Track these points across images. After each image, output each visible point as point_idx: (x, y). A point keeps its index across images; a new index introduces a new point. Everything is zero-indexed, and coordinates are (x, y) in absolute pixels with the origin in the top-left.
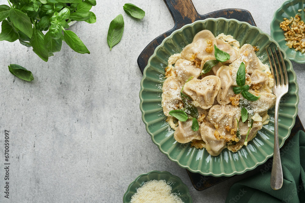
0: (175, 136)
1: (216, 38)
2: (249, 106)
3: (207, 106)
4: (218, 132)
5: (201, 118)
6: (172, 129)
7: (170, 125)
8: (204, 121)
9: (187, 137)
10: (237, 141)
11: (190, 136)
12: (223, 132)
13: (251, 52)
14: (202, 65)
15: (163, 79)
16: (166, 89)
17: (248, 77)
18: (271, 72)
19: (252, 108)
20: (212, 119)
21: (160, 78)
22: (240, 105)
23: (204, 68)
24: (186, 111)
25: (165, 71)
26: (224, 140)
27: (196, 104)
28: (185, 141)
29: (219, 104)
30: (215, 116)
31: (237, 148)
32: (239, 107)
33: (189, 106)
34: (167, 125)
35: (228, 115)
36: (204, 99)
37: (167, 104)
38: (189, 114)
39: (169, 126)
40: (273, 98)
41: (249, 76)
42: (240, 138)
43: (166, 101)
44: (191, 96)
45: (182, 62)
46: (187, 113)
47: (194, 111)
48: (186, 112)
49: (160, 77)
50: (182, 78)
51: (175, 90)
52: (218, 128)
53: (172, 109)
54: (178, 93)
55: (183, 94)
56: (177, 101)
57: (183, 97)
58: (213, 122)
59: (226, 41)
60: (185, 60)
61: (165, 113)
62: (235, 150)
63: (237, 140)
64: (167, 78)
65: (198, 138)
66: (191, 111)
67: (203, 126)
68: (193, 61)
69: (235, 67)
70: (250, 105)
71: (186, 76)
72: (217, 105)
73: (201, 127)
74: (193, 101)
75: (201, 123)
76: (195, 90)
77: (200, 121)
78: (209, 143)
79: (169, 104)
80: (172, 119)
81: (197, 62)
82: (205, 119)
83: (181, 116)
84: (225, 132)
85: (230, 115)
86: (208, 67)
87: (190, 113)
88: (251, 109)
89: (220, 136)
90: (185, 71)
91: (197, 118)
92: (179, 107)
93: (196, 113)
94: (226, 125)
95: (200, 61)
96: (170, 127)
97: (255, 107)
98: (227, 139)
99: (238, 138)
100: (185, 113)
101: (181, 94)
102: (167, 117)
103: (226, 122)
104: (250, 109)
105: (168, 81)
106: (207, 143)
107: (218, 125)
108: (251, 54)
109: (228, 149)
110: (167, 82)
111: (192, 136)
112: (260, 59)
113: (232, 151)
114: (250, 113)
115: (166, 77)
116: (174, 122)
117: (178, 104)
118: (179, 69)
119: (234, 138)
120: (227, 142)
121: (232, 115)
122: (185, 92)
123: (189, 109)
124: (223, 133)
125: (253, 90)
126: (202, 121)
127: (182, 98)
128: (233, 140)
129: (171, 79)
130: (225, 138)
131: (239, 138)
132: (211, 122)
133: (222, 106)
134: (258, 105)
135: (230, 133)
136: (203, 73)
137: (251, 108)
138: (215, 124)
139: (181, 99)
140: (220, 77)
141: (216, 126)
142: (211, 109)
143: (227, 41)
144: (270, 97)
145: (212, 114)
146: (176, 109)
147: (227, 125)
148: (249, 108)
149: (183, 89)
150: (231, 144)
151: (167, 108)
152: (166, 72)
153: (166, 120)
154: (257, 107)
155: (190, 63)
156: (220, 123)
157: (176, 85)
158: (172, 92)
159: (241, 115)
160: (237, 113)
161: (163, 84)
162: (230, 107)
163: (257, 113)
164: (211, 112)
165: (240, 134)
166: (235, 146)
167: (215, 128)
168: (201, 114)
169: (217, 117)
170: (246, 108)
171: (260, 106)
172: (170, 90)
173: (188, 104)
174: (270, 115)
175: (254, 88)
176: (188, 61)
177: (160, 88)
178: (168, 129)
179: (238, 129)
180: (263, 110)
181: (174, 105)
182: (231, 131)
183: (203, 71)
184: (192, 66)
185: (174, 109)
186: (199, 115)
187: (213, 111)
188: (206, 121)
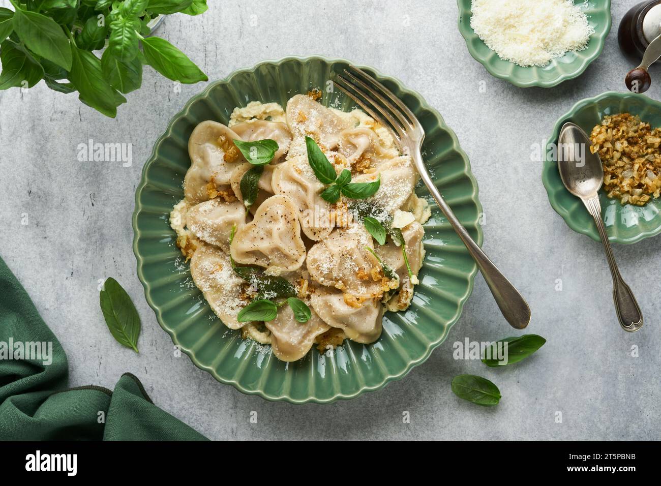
0: (278, 355)
1: (230, 125)
2: (374, 207)
3: (297, 261)
4: (351, 294)
5: (303, 290)
6: (264, 345)
7: (256, 342)
8: (311, 292)
9: (300, 342)
10: (395, 288)
11: (304, 337)
12: (360, 287)
13: (311, 107)
14: (237, 194)
15: (184, 265)
16: (204, 280)
17: (335, 156)
18: (371, 119)
19: (382, 208)
20: (323, 279)
21: (180, 268)
23: (245, 197)
24: (266, 296)
25: (179, 248)
26: (371, 300)
27: (274, 271)
28: (302, 352)
29: (317, 242)
30: (325, 267)
31: (406, 299)
33: (265, 282)
34: (251, 343)
35: (346, 251)
36: (282, 253)
37: (223, 306)
38: (275, 297)
39: (256, 344)
40: (408, 163)
41: (336, 153)
42: (397, 276)
43: (218, 303)
44: (255, 263)
45: (198, 211)
46: (271, 299)
47: (281, 286)
48: (267, 298)
49: (179, 266)
50: (216, 241)
51: (220, 272)
52: (346, 286)
53: (239, 310)
54: (230, 272)
55: (239, 269)
56: (238, 288)
57: (243, 275)
58: (327, 283)
59: (252, 118)
60: (201, 204)
61: (230, 326)
62: (405, 305)
63: (394, 285)
64: (190, 260)
65: (322, 330)
66: (275, 290)
67: (317, 301)
68: (218, 197)
69: (300, 154)
70: (373, 205)
71: (222, 232)
72: (315, 247)
73: (313, 305)
74: (265, 269)
75: (309, 297)
76: (254, 248)
77: (304, 298)
78: (347, 325)
79: (227, 305)
80: (253, 327)
81: (225, 193)
82: (310, 285)
83: (264, 310)
84: (362, 285)
85: (349, 248)
86: (250, 189)
87: (275, 294)
88: (380, 211)
89: (358, 299)
90: (213, 225)
91: (295, 295)
92: (249, 298)
93: (287, 287)
94: (354, 272)
95: (228, 187)
96: (259, 343)
97: (386, 202)
98: (374, 295)
99: (393, 279)
100: (268, 301)
101: (236, 272)
102: (241, 331)
103: (351, 265)
104: (379, 213)
105: (196, 263)
106: (344, 328)
107: (340, 282)
108: (312, 110)
109: (391, 310)
110: (196, 267)
111: (309, 333)
112: (337, 108)
113: (401, 310)
114: (384, 220)
115: (188, 258)
116: (258, 330)
117: (244, 292)
118: (201, 229)
119: (386, 285)
120: (381, 301)
121: (353, 247)
122: (239, 262)
123: (268, 288)
124: (360, 288)
125: (361, 172)
126: (307, 293)
127: (242, 278)
128: (387, 289)
129: (200, 255)
130: (369, 296)
131: (396, 279)
132: (325, 284)
133: (325, 241)
134: (389, 195)
135: (372, 280)
136: (249, 206)
137: (379, 210)
138: (335, 282)
139: (241, 281)
140: (284, 192)
141: (339, 285)
142: (308, 262)
143: (254, 117)
144: (400, 165)
145: (318, 268)
146: (245, 305)
147: (357, 269)
148: (375, 212)
149: (232, 260)
150: (390, 298)
151: (228, 313)
152: (182, 250)
153: (242, 336)
154: (389, 199)
155: (213, 203)
156: (341, 275)
157: (216, 260)
158: (218, 279)
159: (370, 235)
160: (360, 236)
161: (191, 275)
162: (341, 234)
163: (397, 210)
164: (311, 267)
165: (392, 271)
166: (400, 298)
167: (339, 292)
168: (296, 282)
169: (329, 269)
170: (371, 216)
171: (394, 194)
172: (211, 276)
173: (260, 280)
174: (425, 197)
175: (361, 169)
176: (207, 202)
177: (192, 286)
178: (257, 350)
179: (382, 264)
180: (404, 197)
181: (236, 299)
182: (373, 276)
183: (247, 203)
184: (221, 205)
185: (243, 306)
186: (295, 286)
187: (315, 261)
188: (315, 289)
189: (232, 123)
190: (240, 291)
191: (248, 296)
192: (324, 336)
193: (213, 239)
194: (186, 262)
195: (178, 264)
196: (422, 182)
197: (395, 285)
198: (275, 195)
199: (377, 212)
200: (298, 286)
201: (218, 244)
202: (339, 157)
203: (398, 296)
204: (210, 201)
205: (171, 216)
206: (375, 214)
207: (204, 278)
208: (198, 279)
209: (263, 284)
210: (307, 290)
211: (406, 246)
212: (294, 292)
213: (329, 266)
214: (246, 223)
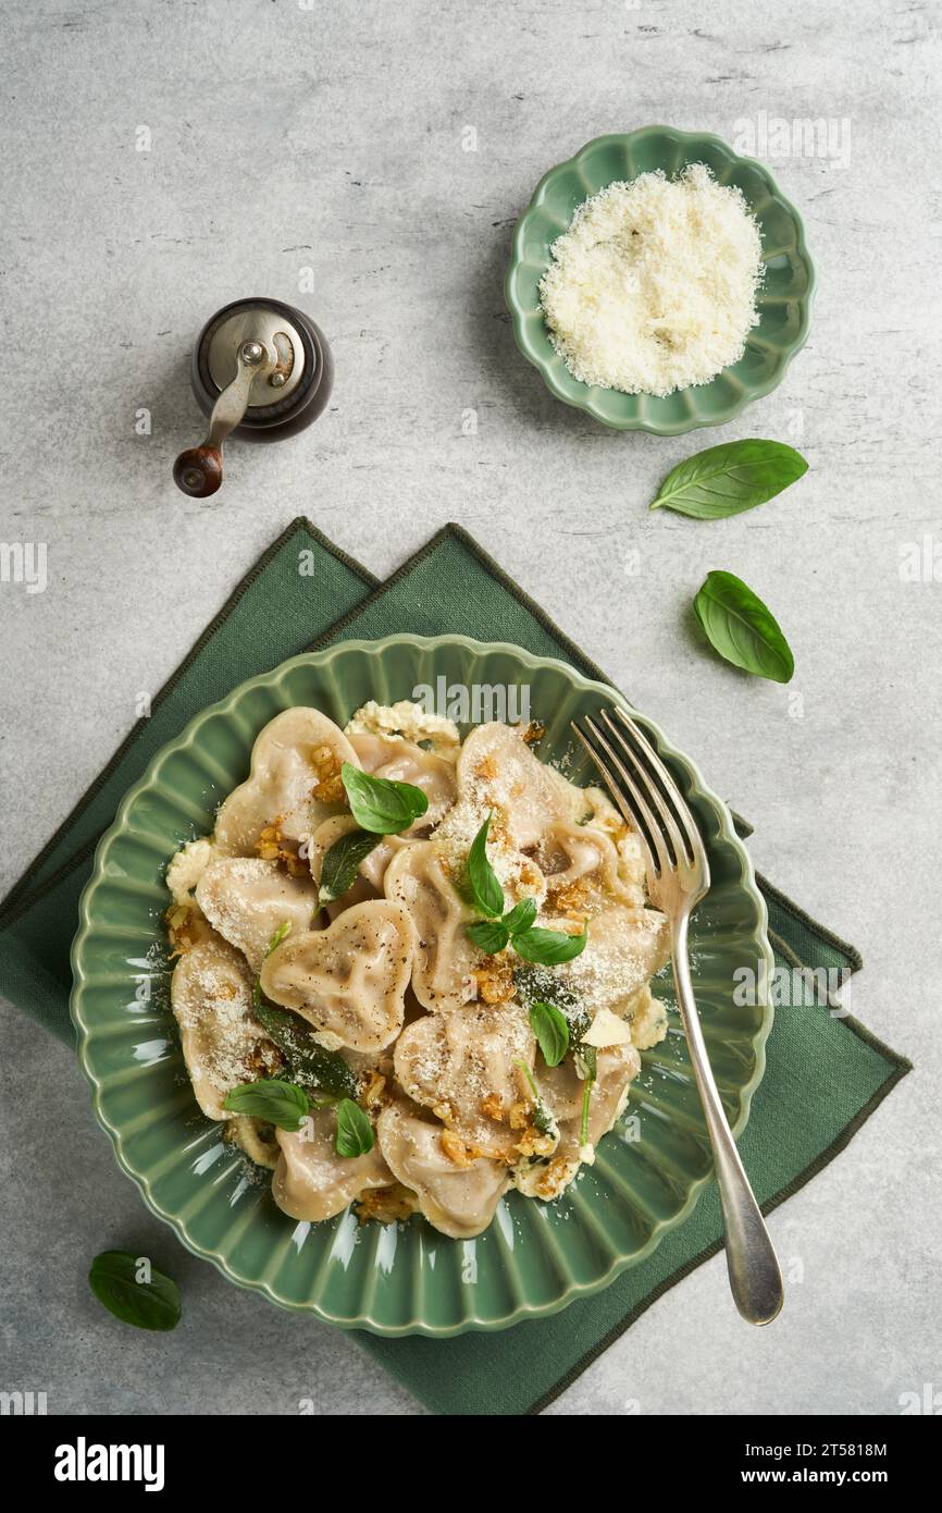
1: (347, 730)
2: (562, 989)
3: (378, 1037)
4: (456, 1138)
5: (370, 1093)
7: (246, 1156)
8: (386, 1102)
9: (330, 1191)
10: (546, 1153)
11: (341, 1183)
12: (479, 1129)
13: (513, 753)
14: (315, 868)
15: (165, 961)
16: (190, 1005)
17: (524, 865)
18: (619, 819)
19: (577, 996)
20: (416, 1087)
21: (154, 964)
22: (522, 997)
23: (326, 880)
24: (298, 1078)
25: (166, 928)
26: (492, 1161)
27: (328, 1040)
28: (326, 1210)
29: (430, 1014)
30: (428, 1068)
31: (559, 1180)
32: (519, 1003)
33: (306, 1053)
34: (236, 1155)
35: (479, 1052)
36: (357, 1014)
37: (208, 1068)
38: (313, 1087)
39: (245, 1160)
40: (657, 927)
41: (528, 860)
42: (557, 1132)
43: (201, 1059)
44: (298, 1012)
45: (229, 871)
46: (305, 1088)
47: (333, 1072)
48: (298, 1084)
49: (154, 959)
50: (242, 940)
51: (228, 1002)
52: (454, 1117)
53: (235, 1086)
54: (246, 1008)
55: (265, 1011)
56: (250, 1044)
57: (268, 1023)
58: (421, 1099)
59: (394, 733)
60: (239, 860)
61: (206, 1108)
62: (553, 1190)
63: (545, 1147)
64: (179, 957)
65: (378, 1182)
66: (318, 1075)
67: (389, 1124)
68: (275, 858)
69: (459, 835)
70: (562, 984)
71: (258, 928)
72: (424, 1021)
73: (380, 1129)
74: (314, 1029)
75: (377, 1111)
77: (368, 1108)
78: (427, 1190)
79: (217, 1068)
80: (249, 1128)
81: (292, 856)
82: (386, 1090)
84: (485, 1126)
85: (485, 1049)
86: (340, 869)
87: (317, 1081)
88: (572, 1001)
89: (468, 1151)
90: (246, 911)
91: (352, 1098)
92: (263, 1070)
93: (343, 1075)
94: (480, 1097)
96: (250, 1162)
97: (589, 986)
98: (501, 1154)
99: (548, 1136)
100: (298, 1091)
101: (258, 1014)
102: (224, 1125)
103: (478, 1083)
104: (568, 1003)
105: (188, 968)
106: (420, 1192)
107: (447, 1105)
108: (514, 760)
109: (521, 1191)
110: (186, 975)
111: (352, 1178)
112: (562, 772)
113: (541, 1197)
114: (573, 1019)
115: (176, 953)
116: (258, 1136)
117: (258, 1054)
118: (221, 909)
119: (529, 1143)
120: (509, 1167)
121: (495, 1050)
122: (271, 998)
123: (308, 1066)
124: (479, 1131)
125: (562, 912)
126: (377, 1102)
127: (265, 1028)
128: (528, 1152)
129: (201, 956)
130: (490, 1152)
131: (553, 1137)
132: (415, 1097)
133: (446, 1017)
134: (598, 976)
135: (508, 1125)
136: (325, 901)
137: (571, 997)
138: (436, 1102)
139: (261, 1033)
140: (403, 898)
141: (443, 1111)
142: (398, 1047)
143: (399, 732)
144: (639, 924)
145: (414, 1064)
146: (252, 1080)
147: (486, 1094)
148: (562, 998)
149: (258, 988)
150: (529, 1167)
151: (213, 1084)
152: (171, 933)
153: (223, 1133)
154: (597, 983)
155: (262, 866)
156: (452, 1094)
157: (227, 975)
158: (219, 1013)
159: (536, 1037)
160: (516, 1032)
161: (169, 983)
162: (480, 1016)
163: (604, 1009)
164: (402, 1057)
165: (550, 1119)
166: (547, 1173)
167: (437, 1122)
168: (364, 1073)
169: (435, 1073)
170: (551, 1002)
171: (609, 977)
172: (207, 1003)
173: (298, 1045)
174: (666, 1000)
175: (566, 907)
176: (251, 860)
177: (164, 1006)
178: (242, 1173)
179: (537, 1101)
180: (625, 988)
181: (239, 1063)
182: (512, 1118)
183: (324, 894)
184: (275, 876)
185: (247, 1081)
186: (357, 1080)
187: (414, 1049)
188: (394, 1100)
189: (356, 728)
190: (252, 1050)
191: (263, 1065)
192: (378, 1193)
193: (238, 936)
194: (169, 958)
195: (153, 954)
196: (672, 972)
197: (547, 1150)
198: (385, 898)
199: (565, 1000)
200: (364, 1084)
201: (243, 947)
202: (531, 871)
203: (545, 1169)
204: (257, 860)
205: (174, 861)
206: (560, 1003)
207: (192, 1001)
208: (181, 1000)
209: (300, 1054)
210: (379, 1097)
211: (596, 1084)
212: (353, 1090)
213: (436, 1069)
214: (311, 929)
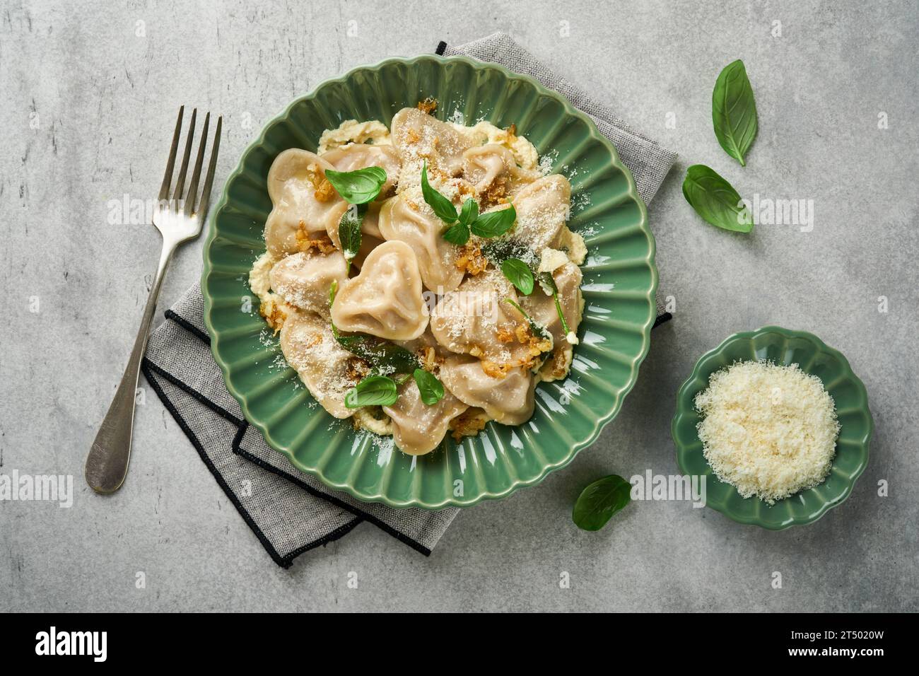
0: (402, 447)
1: (319, 154)
2: (515, 247)
3: (418, 325)
4: (491, 363)
5: (428, 361)
6: (382, 437)
7: (372, 433)
8: (440, 362)
9: (431, 429)
10: (548, 350)
11: (436, 421)
12: (502, 353)
13: (423, 123)
14: (336, 241)
15: (273, 339)
16: (298, 357)
17: (459, 184)
18: (504, 132)
19: (526, 247)
20: (454, 344)
21: (266, 344)
22: (493, 262)
23: (344, 244)
24: (382, 372)
25: (264, 318)
26: (519, 369)
28: (433, 442)
30: (456, 329)
31: (563, 363)
32: (493, 267)
33: (379, 354)
34: (366, 435)
36: (398, 315)
37: (325, 390)
38: (393, 373)
41: (459, 180)
42: (550, 335)
43: (319, 386)
44: (364, 331)
45: (285, 267)
46: (388, 375)
47: (401, 358)
48: (383, 375)
49: (265, 341)
50: (312, 304)
51: (320, 345)
52: (483, 352)
54: (332, 344)
55: (344, 339)
56: (344, 364)
57: (350, 346)
58: (460, 350)
59: (347, 143)
60: (288, 258)
61: (336, 414)
62: (563, 371)
63: (546, 346)
64: (279, 332)
65: (458, 411)
66: (393, 364)
67: (448, 374)
68: (310, 247)
69: (412, 184)
70: (514, 244)
71: (319, 292)
73: (444, 379)
75: (437, 370)
76: (361, 311)
77: (431, 370)
78: (489, 403)
79: (331, 387)
80: (367, 415)
81: (320, 242)
82: (437, 354)
83: (380, 390)
84: (505, 350)
86: (351, 235)
87: (393, 368)
88: (524, 252)
89: (502, 368)
90: (305, 285)
91: (419, 369)
92: (359, 377)
93: (408, 358)
94: (494, 332)
95: (323, 234)
96: (376, 435)
97: (530, 239)
98: (522, 362)
99: (544, 339)
100: (385, 378)
101: (341, 343)
102: (351, 420)
103: (489, 325)
104: (522, 254)
105: (287, 335)
106: (485, 407)
107: (476, 347)
108: (425, 127)
109: (545, 380)
110: (288, 340)
111: (440, 416)
112: (457, 122)
113: (558, 379)
114: (529, 262)
115: (276, 331)
116: (374, 417)
117: (352, 368)
118: (291, 291)
119: (535, 347)
120: (530, 369)
122: (344, 330)
123: (383, 362)
125: (494, 203)
126: (435, 364)
127: (349, 350)
128: (537, 353)
129: (291, 325)
130: (515, 363)
131: (548, 338)
132: (456, 351)
134: (533, 230)
135: (518, 342)
136: (351, 259)
137: (522, 249)
138: (469, 348)
139: (348, 354)
141: (475, 352)
142: (432, 324)
143: (350, 141)
144: (544, 188)
145: (446, 331)
146: (355, 385)
147: (497, 329)
148: (517, 253)
149: (334, 328)
150: (542, 364)
151: (332, 398)
152: (268, 319)
153: (353, 426)
154: (534, 235)
155: (304, 255)
156: (476, 339)
157: (313, 330)
158: (318, 354)
159: (511, 284)
160: (499, 285)
161: (281, 351)
162: (473, 285)
163: (545, 248)
164: (438, 330)
165: (542, 328)
166: (555, 363)
167: (475, 359)
168: (419, 351)
169: (461, 331)
170: (512, 257)
171: (539, 228)
172: (308, 351)
173: (373, 352)
174: (580, 230)
175: (494, 198)
176: (296, 255)
177: (284, 366)
178: (374, 444)
179: (529, 320)
180: (552, 231)
181: (343, 379)
182: (519, 337)
183: (348, 255)
184: (314, 258)
185: (352, 387)
186: (417, 356)
187: (441, 322)
188: (444, 359)
189: (322, 150)
190: (347, 368)
191: (357, 373)
192: (460, 420)
193: (308, 303)
194: (274, 335)
195: (263, 338)
197: (548, 347)
198: (385, 241)
199: (519, 252)
200: (422, 357)
201: (314, 308)
202: (464, 185)
203: (553, 361)
204: (300, 253)
205: (250, 276)
206: (517, 256)
207: (298, 355)
208: (291, 357)
209: (377, 356)
210: (434, 361)
211: (560, 295)
212: (418, 364)
213: (461, 327)
214: (350, 279)
